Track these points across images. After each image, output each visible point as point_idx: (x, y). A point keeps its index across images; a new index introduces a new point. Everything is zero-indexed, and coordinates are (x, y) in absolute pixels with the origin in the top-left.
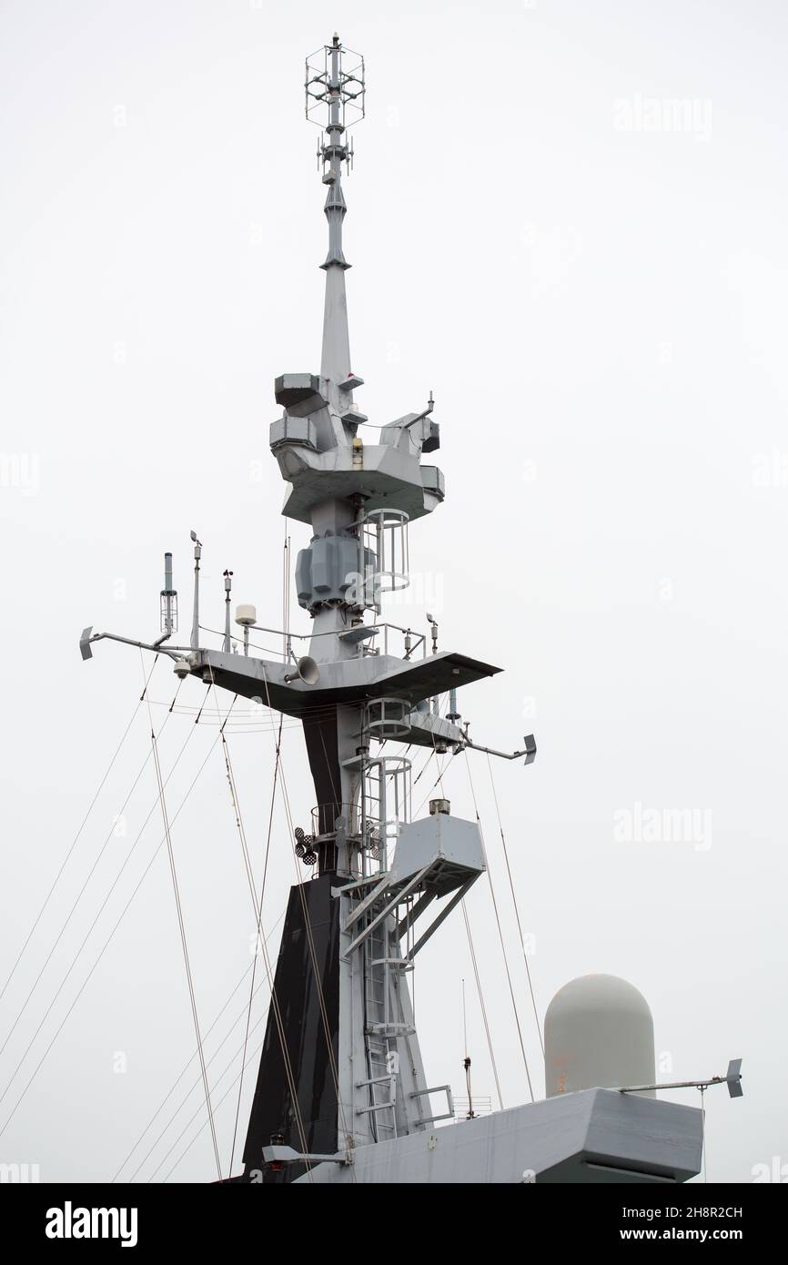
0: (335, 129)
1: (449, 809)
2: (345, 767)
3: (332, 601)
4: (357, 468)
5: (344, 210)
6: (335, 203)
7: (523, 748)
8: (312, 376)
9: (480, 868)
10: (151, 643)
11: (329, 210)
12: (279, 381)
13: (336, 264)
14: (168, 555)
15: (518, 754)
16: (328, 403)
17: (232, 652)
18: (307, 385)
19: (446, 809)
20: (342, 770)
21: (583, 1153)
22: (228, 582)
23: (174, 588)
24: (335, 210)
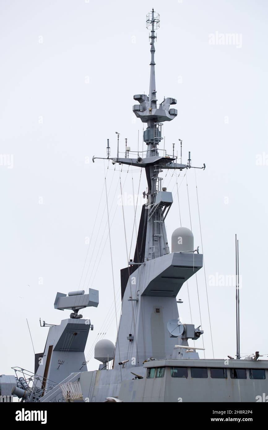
0: (153, 32)
1: (167, 189)
2: (152, 179)
3: (150, 143)
4: (150, 115)
6: (152, 50)
7: (203, 166)
8: (140, 95)
9: (171, 202)
10: (107, 158)
12: (134, 96)
13: (153, 64)
14: (108, 140)
15: (203, 168)
16: (144, 100)
17: (127, 158)
18: (139, 97)
20: (151, 179)
21: (171, 266)
22: (126, 141)
23: (109, 147)
24: (153, 51)
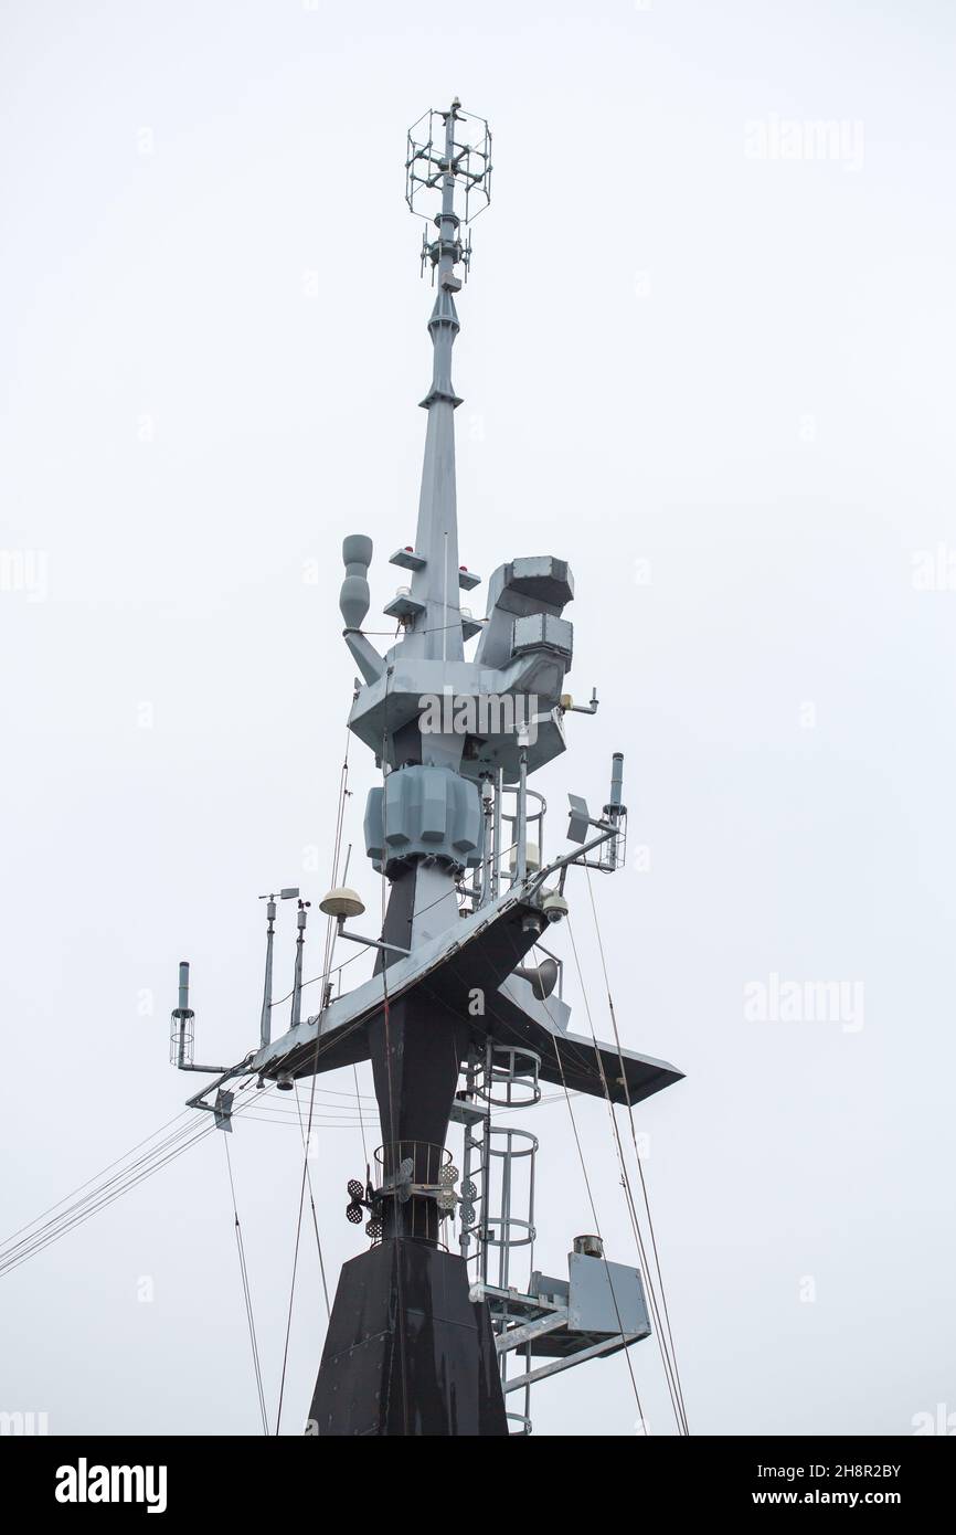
0: (447, 220)
1: (601, 1248)
5: (455, 327)
6: (441, 316)
11: (434, 326)
13: (441, 399)
19: (595, 1249)
24: (444, 326)
